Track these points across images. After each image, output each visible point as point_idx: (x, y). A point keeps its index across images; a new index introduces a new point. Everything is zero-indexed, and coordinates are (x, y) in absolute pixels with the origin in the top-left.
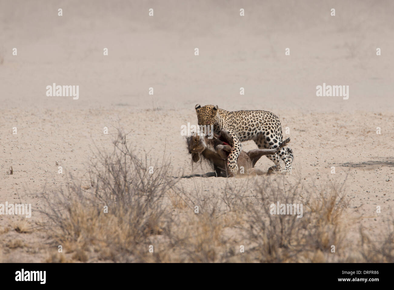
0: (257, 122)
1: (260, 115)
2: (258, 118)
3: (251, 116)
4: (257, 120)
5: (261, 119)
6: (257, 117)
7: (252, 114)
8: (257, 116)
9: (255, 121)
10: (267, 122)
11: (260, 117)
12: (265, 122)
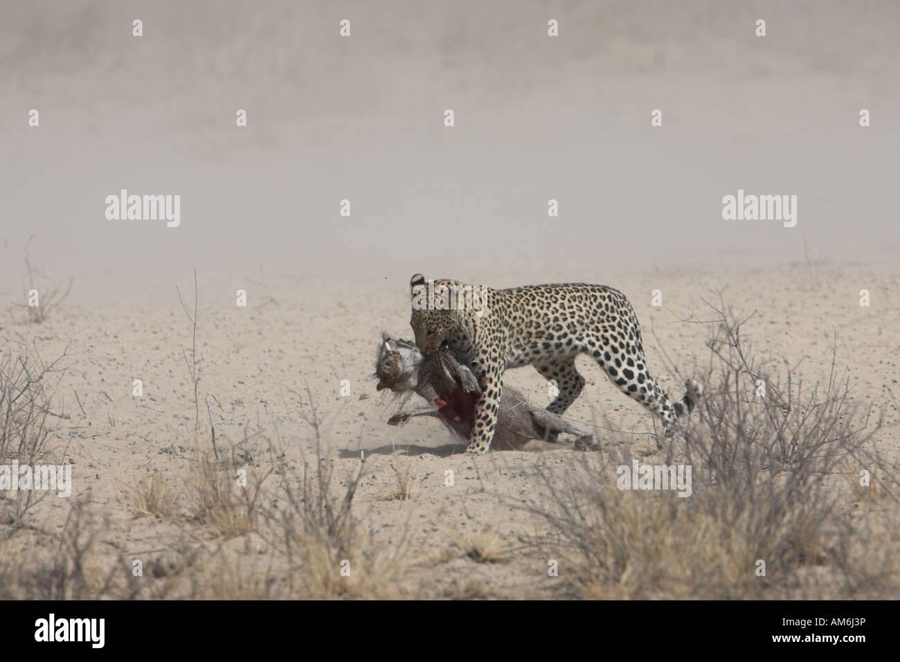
0: (569, 320)
1: (581, 305)
2: (574, 313)
3: (557, 306)
4: (573, 317)
5: (583, 314)
6: (571, 310)
7: (560, 301)
8: (572, 307)
9: (565, 319)
10: (596, 324)
11: (581, 310)
12: (593, 322)
